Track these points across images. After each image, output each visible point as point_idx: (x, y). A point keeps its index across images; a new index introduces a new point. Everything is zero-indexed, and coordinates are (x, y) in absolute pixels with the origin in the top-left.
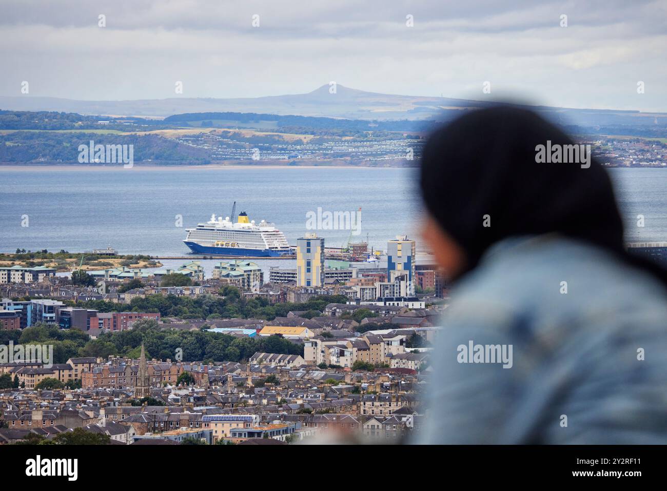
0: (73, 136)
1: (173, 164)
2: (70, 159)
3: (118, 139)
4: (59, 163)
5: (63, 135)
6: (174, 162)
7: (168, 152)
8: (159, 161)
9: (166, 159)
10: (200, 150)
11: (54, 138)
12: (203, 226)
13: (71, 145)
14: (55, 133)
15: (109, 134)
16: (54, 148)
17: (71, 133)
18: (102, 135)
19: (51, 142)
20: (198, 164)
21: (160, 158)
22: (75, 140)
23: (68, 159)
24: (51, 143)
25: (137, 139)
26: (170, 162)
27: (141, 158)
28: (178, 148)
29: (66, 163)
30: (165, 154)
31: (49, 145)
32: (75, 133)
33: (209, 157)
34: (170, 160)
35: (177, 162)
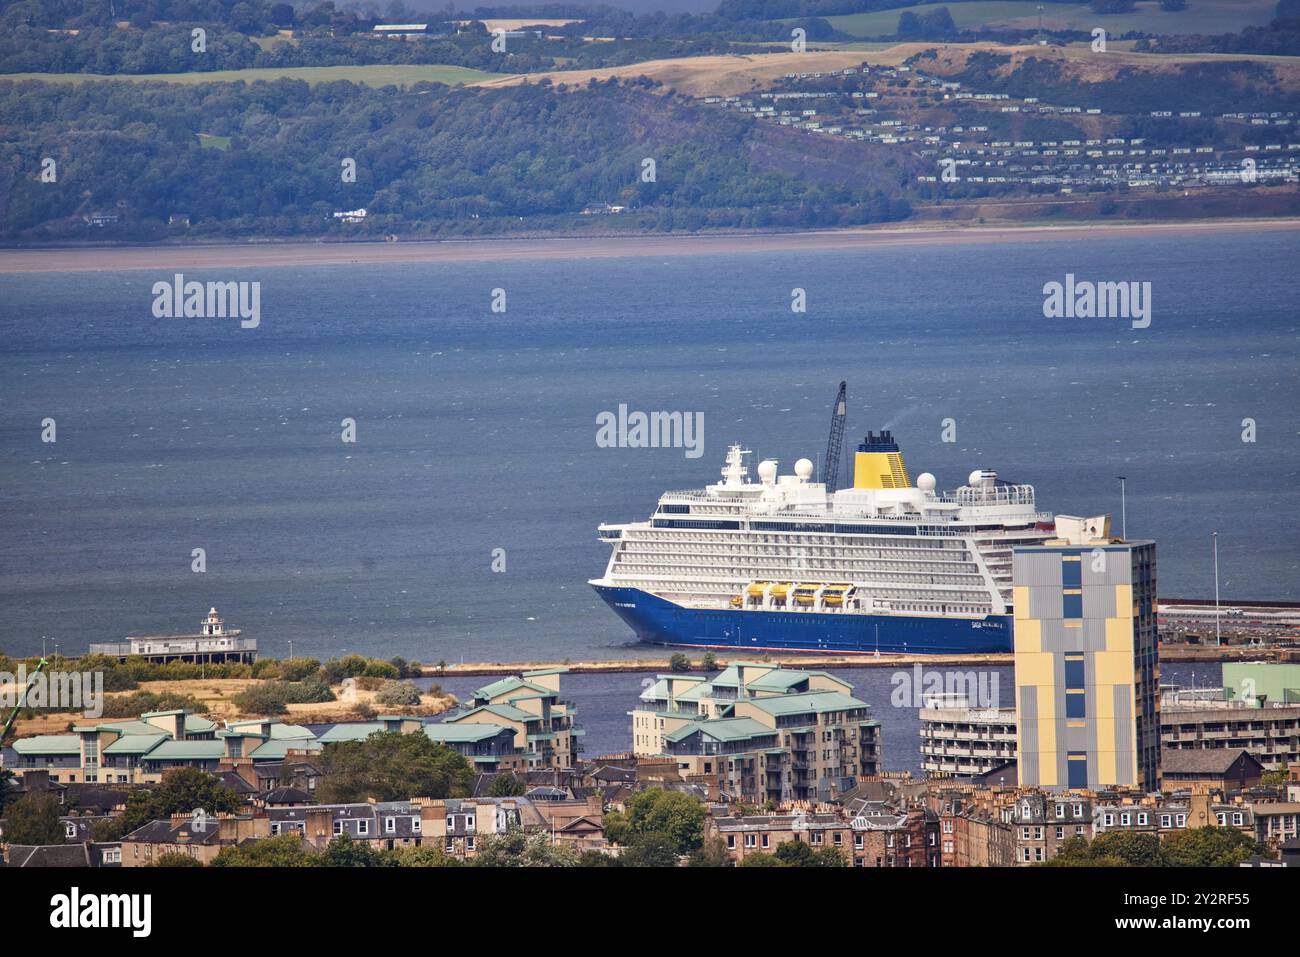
0: (248, 100)
1: (726, 223)
2: (234, 213)
3: (462, 108)
4: (181, 231)
5: (200, 94)
6: (730, 211)
7: (702, 168)
8: (662, 210)
9: (694, 199)
10: (856, 150)
11: (156, 110)
12: (685, 509)
13: (237, 145)
14: (162, 85)
15: (421, 86)
16: (153, 161)
17: (241, 83)
18: (390, 91)
19: (138, 132)
20: (852, 223)
21: (664, 197)
22: (254, 118)
23: (218, 212)
24: (136, 135)
25: (552, 107)
26: (713, 213)
27: (571, 201)
28: (753, 146)
29: (213, 232)
30: (689, 178)
31: (129, 148)
32: (260, 82)
33: (905, 183)
34: (714, 203)
35: (745, 212)
